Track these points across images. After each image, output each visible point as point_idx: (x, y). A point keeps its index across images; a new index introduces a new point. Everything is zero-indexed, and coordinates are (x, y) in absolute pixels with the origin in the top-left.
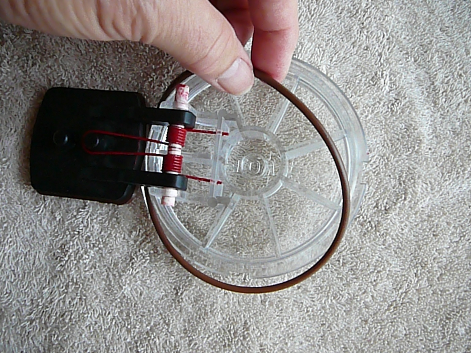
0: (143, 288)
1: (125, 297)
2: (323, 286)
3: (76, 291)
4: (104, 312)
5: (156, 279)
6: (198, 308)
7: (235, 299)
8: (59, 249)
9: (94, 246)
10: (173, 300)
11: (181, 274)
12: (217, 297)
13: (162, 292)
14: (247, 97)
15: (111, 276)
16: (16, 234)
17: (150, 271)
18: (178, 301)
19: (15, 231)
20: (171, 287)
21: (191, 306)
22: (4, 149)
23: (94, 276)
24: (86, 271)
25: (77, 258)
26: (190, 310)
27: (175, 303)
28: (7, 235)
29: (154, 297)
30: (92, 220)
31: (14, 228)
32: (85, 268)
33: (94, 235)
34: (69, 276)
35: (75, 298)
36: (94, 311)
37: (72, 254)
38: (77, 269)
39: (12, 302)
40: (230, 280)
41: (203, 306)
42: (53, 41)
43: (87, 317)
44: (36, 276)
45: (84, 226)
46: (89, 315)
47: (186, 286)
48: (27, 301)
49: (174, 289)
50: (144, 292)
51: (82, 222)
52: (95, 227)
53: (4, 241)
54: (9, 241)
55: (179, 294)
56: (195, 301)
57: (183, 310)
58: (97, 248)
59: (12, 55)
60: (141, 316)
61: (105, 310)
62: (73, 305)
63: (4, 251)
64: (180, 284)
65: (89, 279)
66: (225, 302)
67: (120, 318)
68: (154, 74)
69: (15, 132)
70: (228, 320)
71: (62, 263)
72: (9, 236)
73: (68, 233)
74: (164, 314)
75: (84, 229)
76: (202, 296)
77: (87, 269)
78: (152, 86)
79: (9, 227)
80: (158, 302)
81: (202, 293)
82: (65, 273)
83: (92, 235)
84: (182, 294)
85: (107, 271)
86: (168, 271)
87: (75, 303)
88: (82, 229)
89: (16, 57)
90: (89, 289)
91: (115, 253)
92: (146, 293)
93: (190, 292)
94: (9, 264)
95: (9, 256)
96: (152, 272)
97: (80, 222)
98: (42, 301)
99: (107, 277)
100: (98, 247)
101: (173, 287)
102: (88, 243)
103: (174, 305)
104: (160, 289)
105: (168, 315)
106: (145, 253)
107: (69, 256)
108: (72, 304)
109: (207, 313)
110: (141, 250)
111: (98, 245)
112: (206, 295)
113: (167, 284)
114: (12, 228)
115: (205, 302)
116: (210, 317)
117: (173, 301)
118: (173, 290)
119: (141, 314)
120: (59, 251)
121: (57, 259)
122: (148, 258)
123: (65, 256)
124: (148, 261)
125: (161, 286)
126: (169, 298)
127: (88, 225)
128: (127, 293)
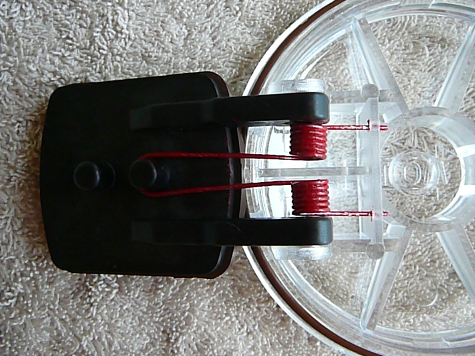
0: (112, 335)
1: (84, 351)
2: (410, 305)
5: (134, 319)
7: (265, 340)
9: (22, 275)
10: (164, 350)
12: (235, 340)
13: (145, 340)
15: (58, 323)
17: (121, 307)
18: (172, 351)
20: (159, 329)
23: (27, 326)
29: (132, 348)
40: (255, 310)
45: (3, 244)
47: (182, 328)
49: (164, 332)
50: (116, 343)
52: (21, 244)
55: (172, 341)
58: (28, 279)
64: (172, 324)
65: (20, 333)
66: (250, 347)
75: (3, 248)
76: (212, 342)
77: (13, 315)
81: (210, 336)
83: (17, 256)
84: (176, 340)
85: (49, 316)
86: (151, 304)
90: (23, 347)
91: (59, 282)
92: (119, 342)
93: (190, 336)
96: (125, 308)
99: (53, 323)
100: (29, 275)
101: (162, 329)
102: (12, 271)
104: (141, 334)
106: (109, 278)
110: (102, 274)
111: (31, 272)
112: (216, 340)
113: (152, 324)
115: (215, 351)
118: (161, 334)
122: (116, 285)
125: (143, 329)
126: (158, 347)
127: (9, 241)
128: (87, 346)
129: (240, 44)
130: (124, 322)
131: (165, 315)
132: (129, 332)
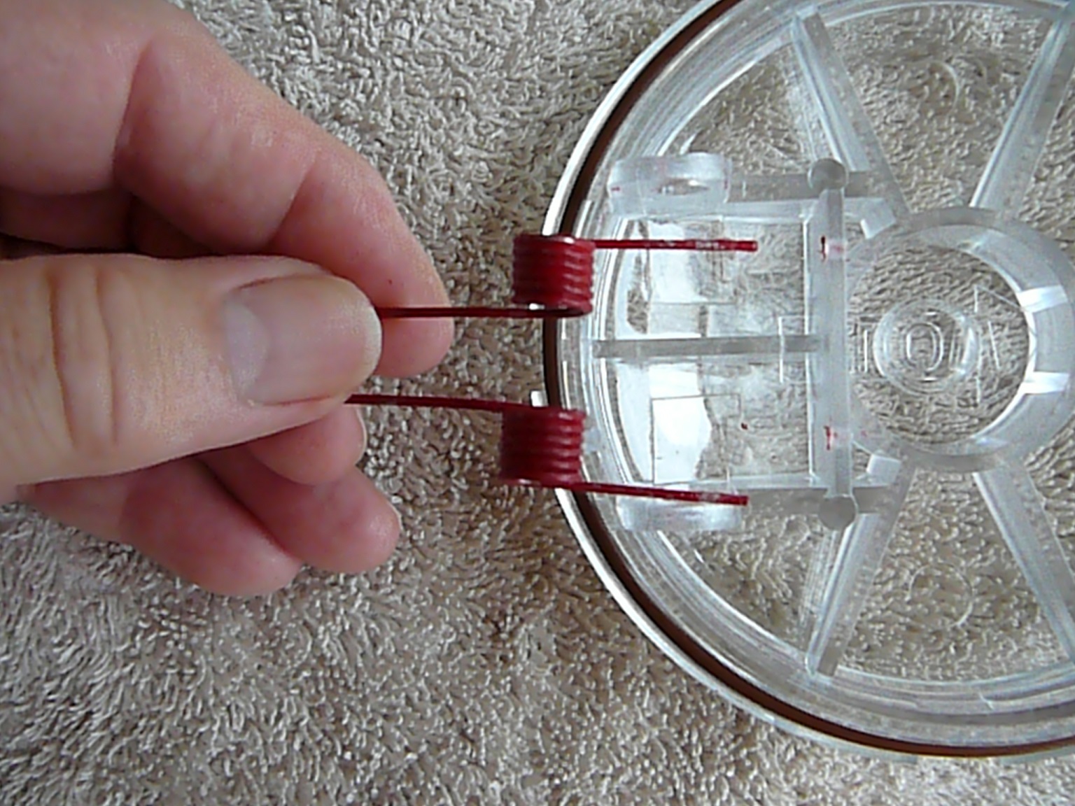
0: (380, 625)
1: (322, 658)
3: (161, 650)
4: (263, 712)
5: (421, 591)
6: (571, 678)
10: (485, 656)
11: (503, 567)
13: (446, 635)
18: (503, 658)
20: (475, 613)
21: (548, 673)
26: (544, 685)
27: (493, 666)
29: (420, 653)
35: (164, 674)
36: (229, 709)
41: (589, 669)
43: (211, 732)
46: (215, 728)
47: (526, 607)
49: (487, 619)
50: (387, 639)
55: (504, 635)
56: (559, 654)
57: (524, 687)
60: (385, 717)
61: (264, 706)
62: (163, 694)
64: (505, 602)
67: (315, 729)
70: (677, 712)
74: (457, 710)
80: (435, 667)
84: (512, 634)
86: (459, 561)
87: (166, 688)
92: (393, 639)
93: (540, 623)
101: (483, 614)
103: (488, 672)
104: (436, 624)
105: (473, 709)
108: (159, 692)
109: (606, 692)
116: (617, 707)
117: (484, 662)
118: (480, 624)
119: (384, 711)
125: (442, 615)
126: (472, 651)
128: (328, 646)
129: (641, 23)
130: (403, 598)
131: (489, 584)
132: (414, 618)
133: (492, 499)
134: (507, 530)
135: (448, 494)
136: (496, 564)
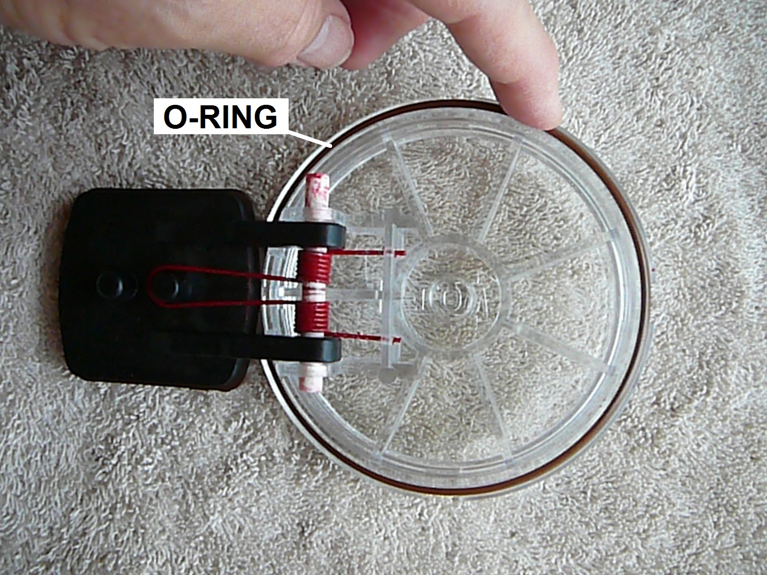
0: (245, 520)
1: (212, 533)
2: (555, 535)
3: (127, 518)
4: (174, 556)
5: (268, 507)
6: (337, 561)
7: (402, 548)
8: (101, 443)
9: (163, 442)
10: (295, 543)
11: (311, 501)
12: (370, 543)
13: (276, 530)
14: (446, 199)
15: (190, 497)
16: (30, 414)
17: (258, 493)
18: (304, 546)
19: (28, 408)
20: (293, 521)
21: (325, 556)
22: (15, 262)
23: (160, 494)
24: (147, 485)
25: (133, 461)
26: (323, 562)
27: (298, 549)
28: (13, 414)
29: (262, 536)
30: (162, 397)
31: (25, 401)
32: (146, 479)
33: (165, 423)
34: (116, 491)
35: (125, 531)
36: (157, 553)
37: (125, 454)
38: (131, 481)
39: (16, 529)
40: (397, 515)
41: (347, 557)
42: (110, 76)
43: (146, 563)
44: (59, 488)
45: (148, 407)
46: (149, 562)
47: (319, 523)
48: (42, 530)
49: (298, 524)
50: (247, 528)
51: (145, 398)
52: (167, 410)
53: (7, 424)
54: (16, 425)
55: (306, 534)
56: (332, 548)
57: (312, 562)
58: (169, 447)
59: (36, 96)
60: (240, 567)
61: (176, 553)
62: (122, 542)
63: (6, 442)
64: (309, 518)
65: (151, 499)
66: (384, 552)
67: (201, 569)
68: (285, 147)
69: (36, 233)
71: (107, 469)
72: (16, 417)
73: (118, 416)
74: (277, 568)
75: (147, 411)
76: (347, 541)
77: (148, 482)
78: (280, 168)
79: (17, 401)
80: (268, 545)
81: (346, 534)
82: (110, 486)
83: (160, 422)
84: (310, 534)
85: (183, 487)
86: (290, 494)
87: (125, 539)
88: (144, 412)
89: (44, 101)
90: (150, 517)
91: (199, 457)
92: (250, 529)
93: (326, 531)
94: (14, 464)
95: (14, 451)
96: (261, 494)
97: (141, 399)
98: (68, 531)
99: (184, 497)
100: (169, 444)
101: (297, 522)
102: (153, 437)
103: (296, 551)
104: (273, 523)
105: (285, 569)
106: (252, 460)
107: (119, 457)
108: (120, 540)
109: (353, 570)
110: (244, 455)
111: (171, 441)
112: (352, 539)
113: (287, 515)
114: (22, 403)
115: (349, 550)
117: (294, 546)
118: (295, 527)
119: (239, 564)
120: (102, 447)
121: (97, 460)
122: (257, 469)
123: (113, 455)
124: (256, 475)
125: (277, 519)
126: (289, 539)
127: (155, 405)
128: (216, 528)
130: (259, 508)
131: (303, 507)
132: (262, 519)
133: (312, 465)
134: (317, 481)
135: (289, 460)
136: (308, 498)
